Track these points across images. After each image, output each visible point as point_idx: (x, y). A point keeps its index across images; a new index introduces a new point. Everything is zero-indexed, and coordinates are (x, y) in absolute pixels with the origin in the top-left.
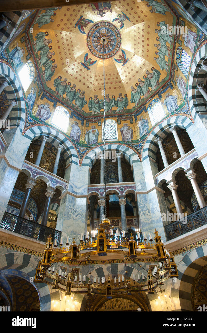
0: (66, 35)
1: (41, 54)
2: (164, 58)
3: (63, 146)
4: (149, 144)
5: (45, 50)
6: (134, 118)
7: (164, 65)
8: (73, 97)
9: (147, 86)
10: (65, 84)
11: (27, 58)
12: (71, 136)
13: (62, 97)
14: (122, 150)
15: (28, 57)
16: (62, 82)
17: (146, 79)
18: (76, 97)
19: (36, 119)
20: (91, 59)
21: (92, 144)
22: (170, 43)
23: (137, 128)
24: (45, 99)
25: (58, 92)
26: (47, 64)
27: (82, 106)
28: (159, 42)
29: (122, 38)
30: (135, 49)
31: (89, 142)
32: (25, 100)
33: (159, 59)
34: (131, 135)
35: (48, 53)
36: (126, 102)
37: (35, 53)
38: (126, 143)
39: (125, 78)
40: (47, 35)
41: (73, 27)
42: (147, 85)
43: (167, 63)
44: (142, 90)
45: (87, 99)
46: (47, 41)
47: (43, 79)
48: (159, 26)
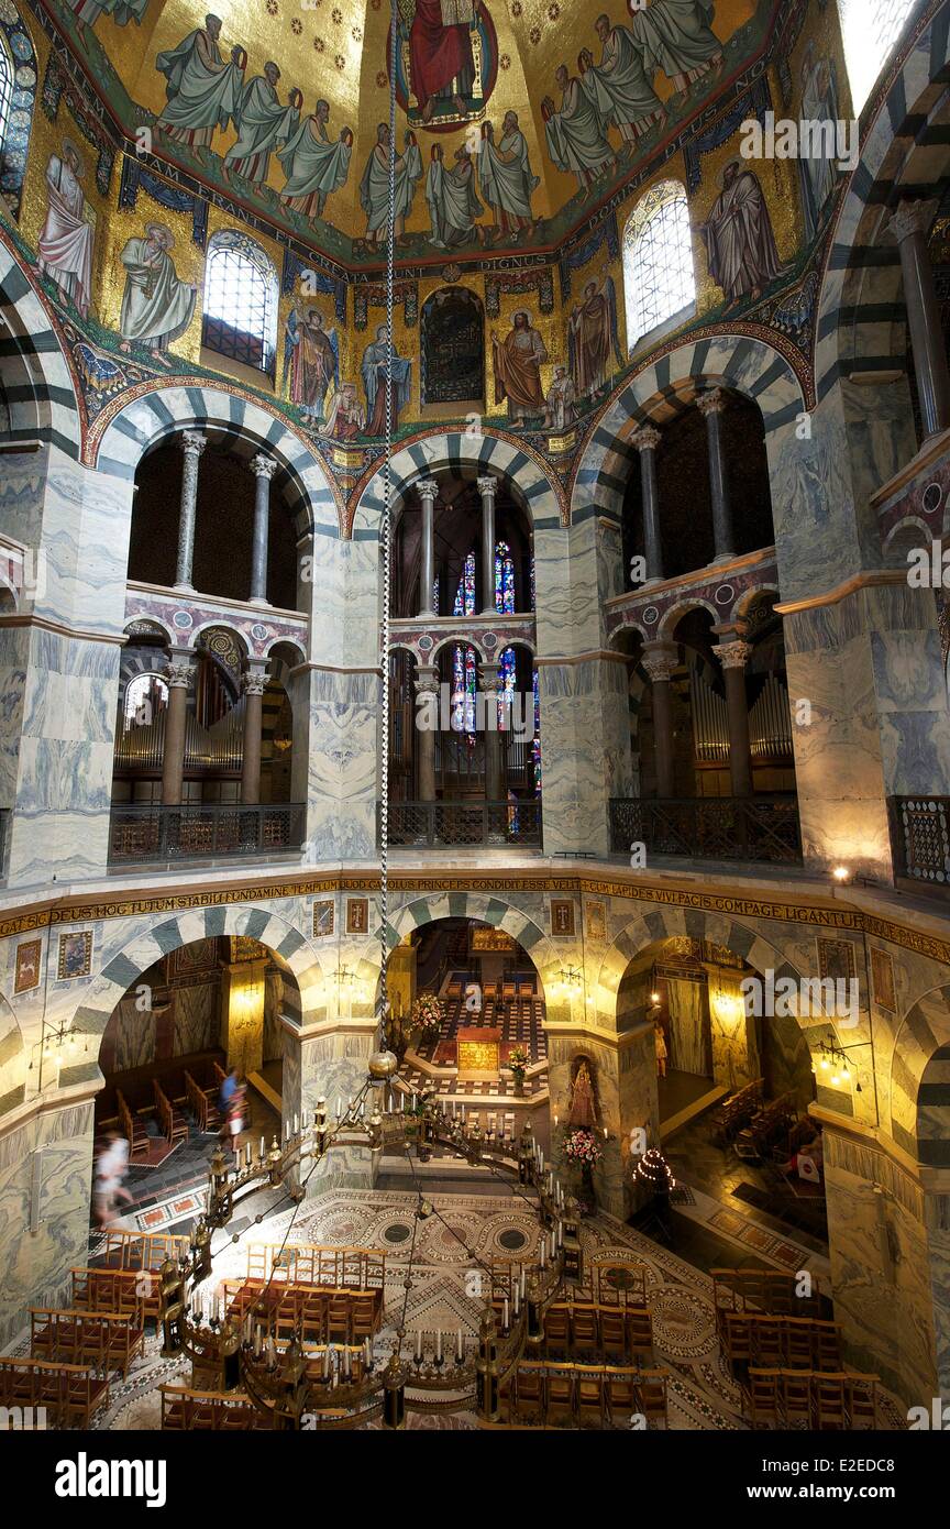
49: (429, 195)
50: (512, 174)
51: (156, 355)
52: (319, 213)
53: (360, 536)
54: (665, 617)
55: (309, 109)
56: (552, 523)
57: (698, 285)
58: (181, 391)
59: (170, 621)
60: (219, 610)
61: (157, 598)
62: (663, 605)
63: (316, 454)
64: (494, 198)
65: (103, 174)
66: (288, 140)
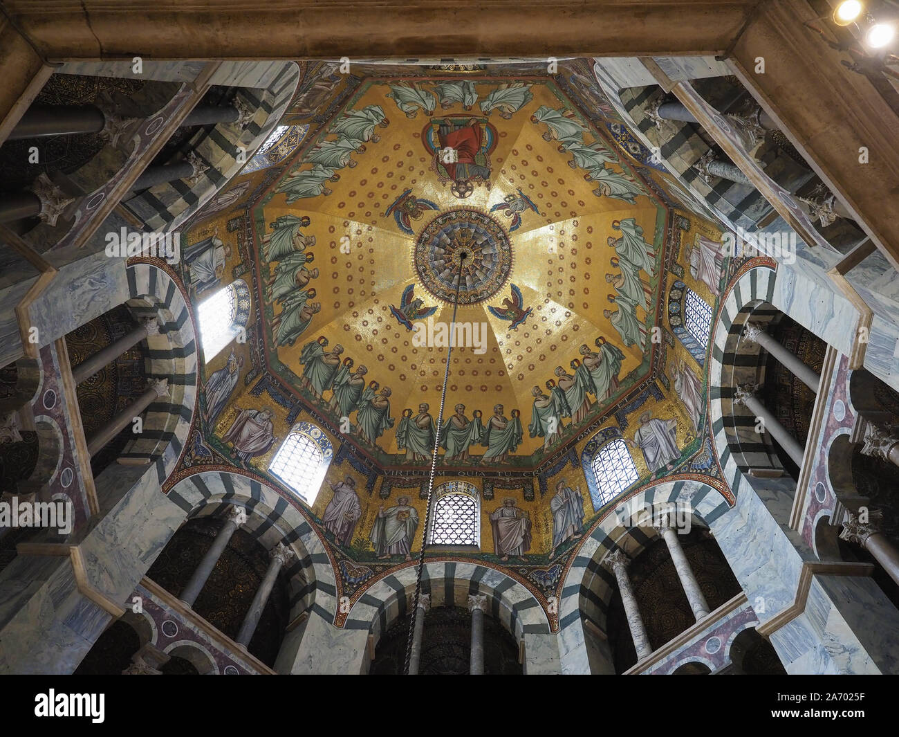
0: (359, 232)
1: (278, 269)
2: (634, 312)
3: (291, 549)
4: (582, 571)
5: (292, 262)
6: (536, 483)
7: (635, 330)
8: (354, 402)
9: (581, 388)
10: (336, 361)
11: (234, 272)
12: (327, 519)
13: (318, 397)
14: (490, 584)
15: (238, 270)
16: (326, 355)
17: (579, 369)
18: (361, 401)
19: (220, 450)
20: (422, 302)
21: (392, 556)
22: (651, 274)
23: (545, 515)
24: (265, 395)
25: (309, 381)
26: (292, 298)
27: (377, 431)
28: (618, 268)
29: (513, 253)
30: (549, 285)
31: (382, 548)
32: (199, 385)
33: (619, 316)
34: (524, 537)
35: (299, 269)
36: (515, 432)
37: (263, 264)
38: (506, 562)
39: (515, 362)
40: (305, 225)
41: (382, 215)
42: (582, 385)
43: (641, 327)
44: (566, 401)
45: (395, 413)
46: (303, 241)
47: (271, 338)
48: (618, 228)
52: (565, 109)
66: (575, 142)
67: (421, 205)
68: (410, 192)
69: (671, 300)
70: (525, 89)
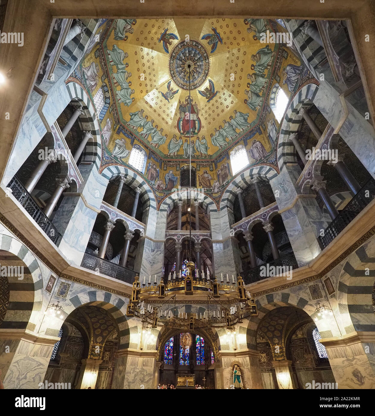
11: (270, 113)
16: (255, 31)
20: (208, 43)
29: (169, 70)
41: (219, 92)
43: (113, 63)
46: (249, 94)
48: (132, 99)
49: (184, 148)
50: (203, 146)
51: (119, 160)
52: (158, 148)
53: (162, 210)
54: (249, 225)
55: (159, 129)
56: (215, 211)
57: (249, 160)
58: (123, 168)
59: (110, 214)
60: (123, 216)
61: (108, 207)
62: (248, 223)
63: (152, 191)
64: (199, 150)
65: (115, 127)
66: (153, 133)
67: (204, 94)
68: (208, 101)
69: (108, 91)
70: (170, 152)
